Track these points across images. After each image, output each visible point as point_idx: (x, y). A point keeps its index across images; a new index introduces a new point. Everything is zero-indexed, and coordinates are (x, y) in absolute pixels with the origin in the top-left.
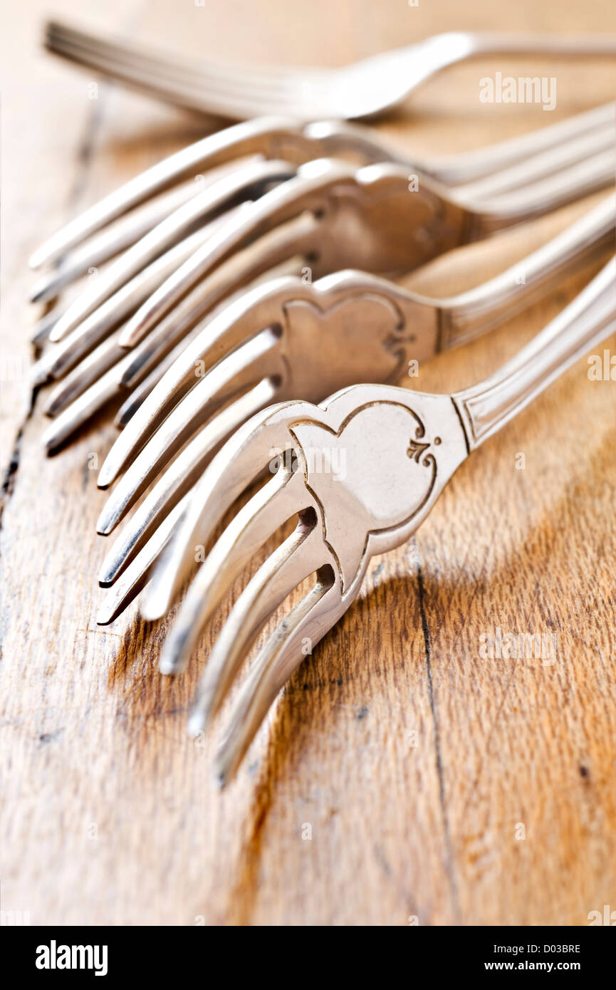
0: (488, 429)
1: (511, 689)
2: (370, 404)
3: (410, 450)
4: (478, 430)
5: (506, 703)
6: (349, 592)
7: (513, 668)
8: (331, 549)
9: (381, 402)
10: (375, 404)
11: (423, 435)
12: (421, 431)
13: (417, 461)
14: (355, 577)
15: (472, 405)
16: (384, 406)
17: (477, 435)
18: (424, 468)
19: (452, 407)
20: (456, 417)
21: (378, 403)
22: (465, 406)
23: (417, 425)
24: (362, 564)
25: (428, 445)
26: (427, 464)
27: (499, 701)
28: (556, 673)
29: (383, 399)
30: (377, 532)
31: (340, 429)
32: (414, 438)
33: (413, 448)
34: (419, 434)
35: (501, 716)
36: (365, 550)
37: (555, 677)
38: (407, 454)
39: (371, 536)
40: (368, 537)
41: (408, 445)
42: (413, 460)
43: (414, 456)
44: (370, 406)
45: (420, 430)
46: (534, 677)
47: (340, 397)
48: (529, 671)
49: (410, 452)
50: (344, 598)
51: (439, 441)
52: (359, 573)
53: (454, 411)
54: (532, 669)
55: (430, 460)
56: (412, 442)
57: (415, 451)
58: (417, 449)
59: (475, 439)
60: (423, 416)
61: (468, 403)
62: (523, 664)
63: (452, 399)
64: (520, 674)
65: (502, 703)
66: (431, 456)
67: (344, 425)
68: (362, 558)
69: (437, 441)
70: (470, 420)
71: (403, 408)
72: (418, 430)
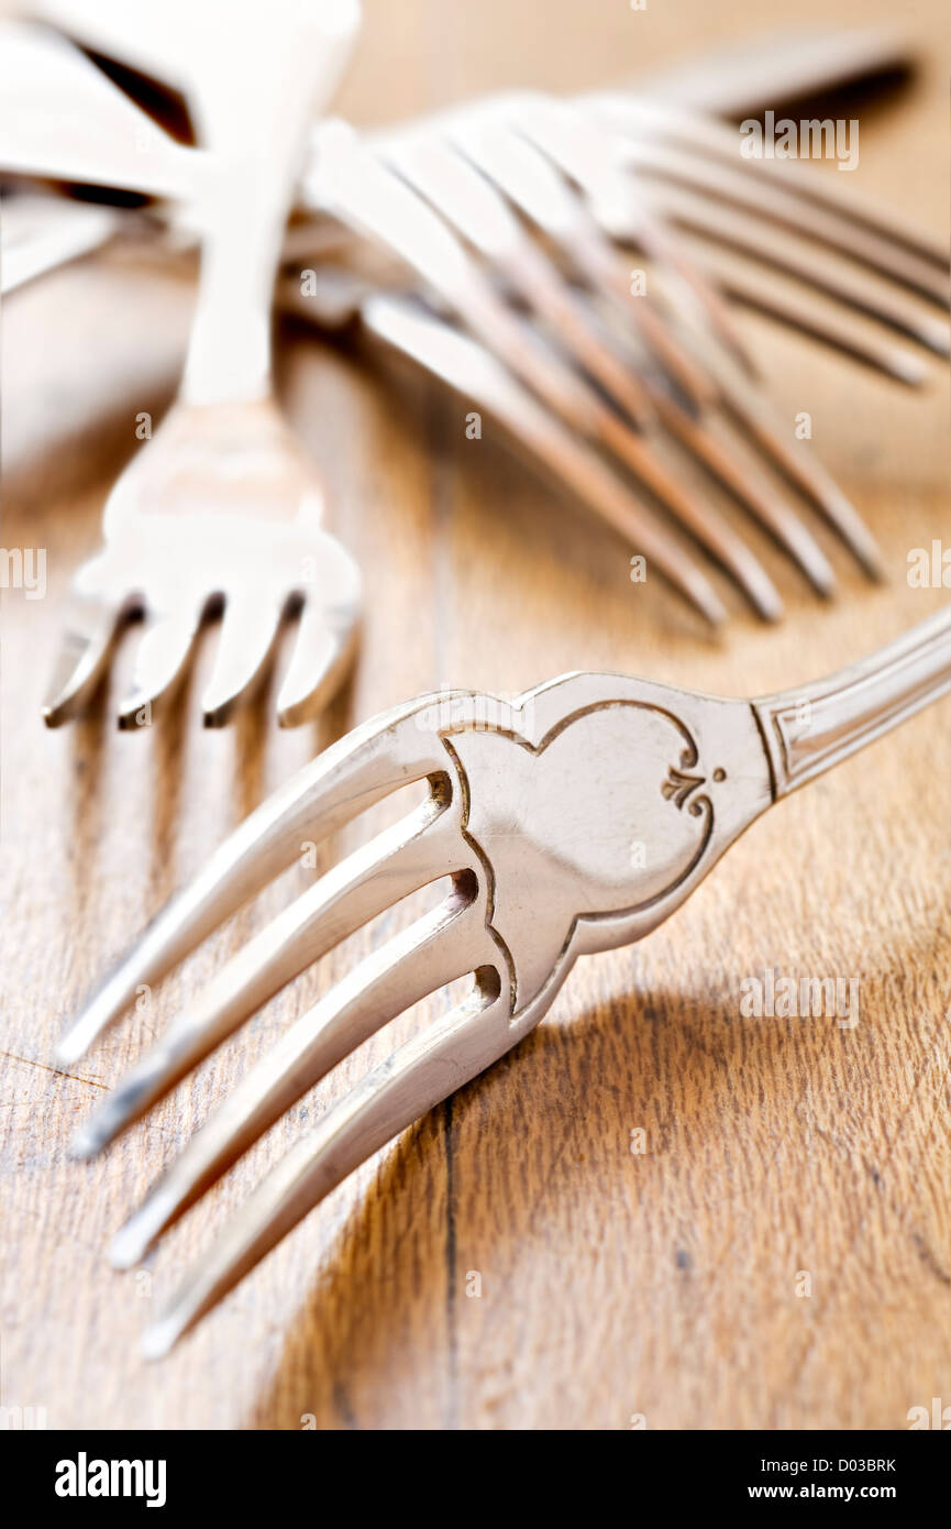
0: (816, 763)
1: (579, 1123)
2: (605, 705)
3: (667, 785)
4: (795, 763)
5: (567, 1145)
6: (526, 1013)
7: (584, 1089)
8: (499, 941)
9: (624, 703)
10: (612, 706)
11: (693, 764)
12: (692, 756)
13: (680, 805)
14: (541, 990)
15: (788, 720)
16: (628, 710)
17: (793, 771)
18: (691, 817)
19: (751, 721)
20: (757, 738)
21: (618, 704)
22: (775, 721)
23: (684, 745)
24: (559, 968)
25: (702, 781)
26: (698, 811)
27: (557, 1142)
28: (652, 1096)
29: (628, 698)
30: (592, 916)
31: (543, 742)
32: (677, 765)
33: (673, 783)
34: (688, 761)
35: (559, 1167)
36: (566, 945)
37: (651, 1103)
38: (663, 791)
39: (580, 922)
40: (574, 924)
41: (665, 776)
42: (672, 803)
43: (674, 796)
44: (604, 708)
45: (691, 754)
46: (618, 1105)
47: (549, 689)
48: (609, 1093)
49: (669, 790)
50: (514, 1023)
51: (721, 775)
52: (552, 982)
53: (755, 728)
54: (615, 1090)
55: (703, 806)
56: (673, 773)
57: (677, 788)
58: (683, 787)
59: (789, 778)
60: (697, 732)
61: (780, 717)
62: (600, 1083)
63: (753, 708)
64: (595, 1098)
65: (562, 1147)
66: (706, 799)
67: (552, 735)
68: (559, 957)
69: (719, 776)
70: (783, 745)
71: (663, 716)
72: (686, 754)
